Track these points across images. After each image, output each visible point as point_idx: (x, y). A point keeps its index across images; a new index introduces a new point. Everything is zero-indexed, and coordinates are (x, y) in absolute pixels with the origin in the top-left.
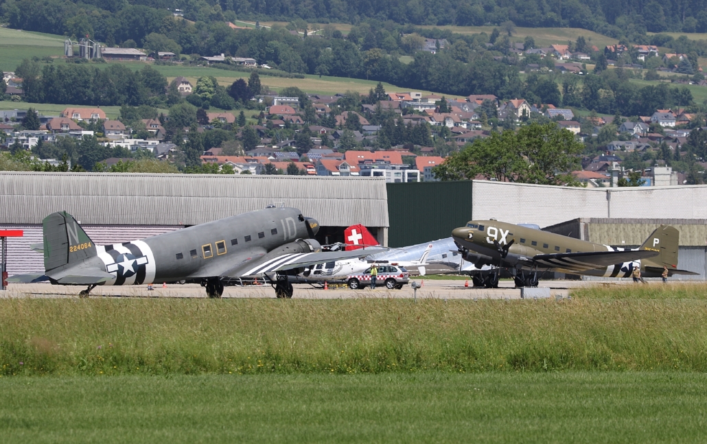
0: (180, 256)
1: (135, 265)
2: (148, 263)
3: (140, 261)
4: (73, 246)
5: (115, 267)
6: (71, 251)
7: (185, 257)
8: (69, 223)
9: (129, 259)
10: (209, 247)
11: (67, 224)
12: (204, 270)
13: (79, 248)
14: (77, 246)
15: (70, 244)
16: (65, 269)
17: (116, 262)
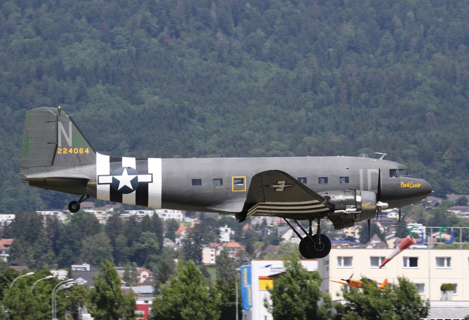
0: (196, 182)
1: (134, 182)
2: (152, 182)
3: (142, 178)
4: (62, 148)
5: (109, 180)
6: (59, 152)
7: (204, 184)
8: (63, 123)
9: (129, 174)
10: (242, 179)
11: (60, 123)
12: (231, 205)
13: (71, 151)
14: (68, 149)
15: (60, 145)
16: (48, 171)
17: (111, 174)
